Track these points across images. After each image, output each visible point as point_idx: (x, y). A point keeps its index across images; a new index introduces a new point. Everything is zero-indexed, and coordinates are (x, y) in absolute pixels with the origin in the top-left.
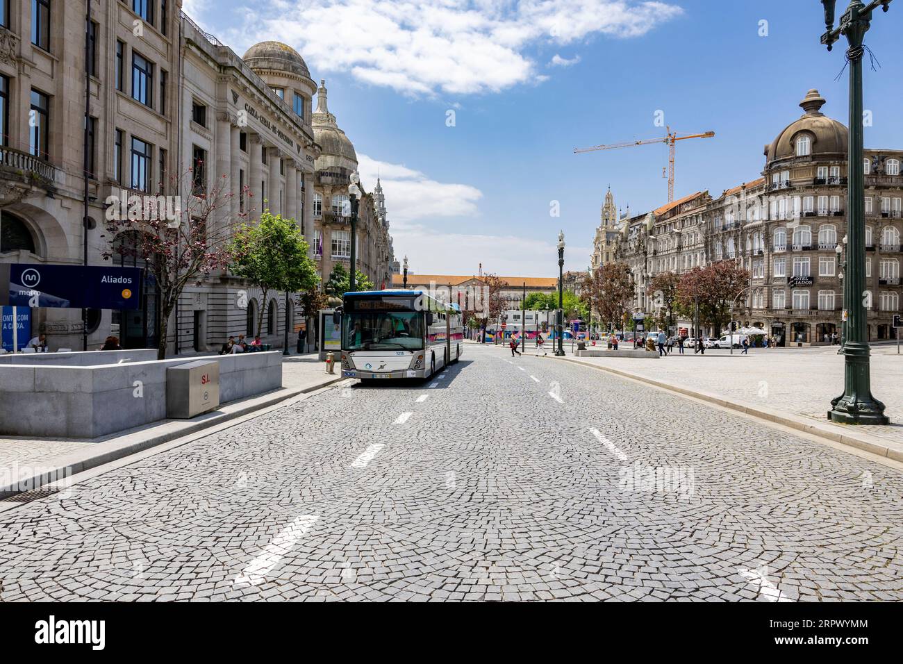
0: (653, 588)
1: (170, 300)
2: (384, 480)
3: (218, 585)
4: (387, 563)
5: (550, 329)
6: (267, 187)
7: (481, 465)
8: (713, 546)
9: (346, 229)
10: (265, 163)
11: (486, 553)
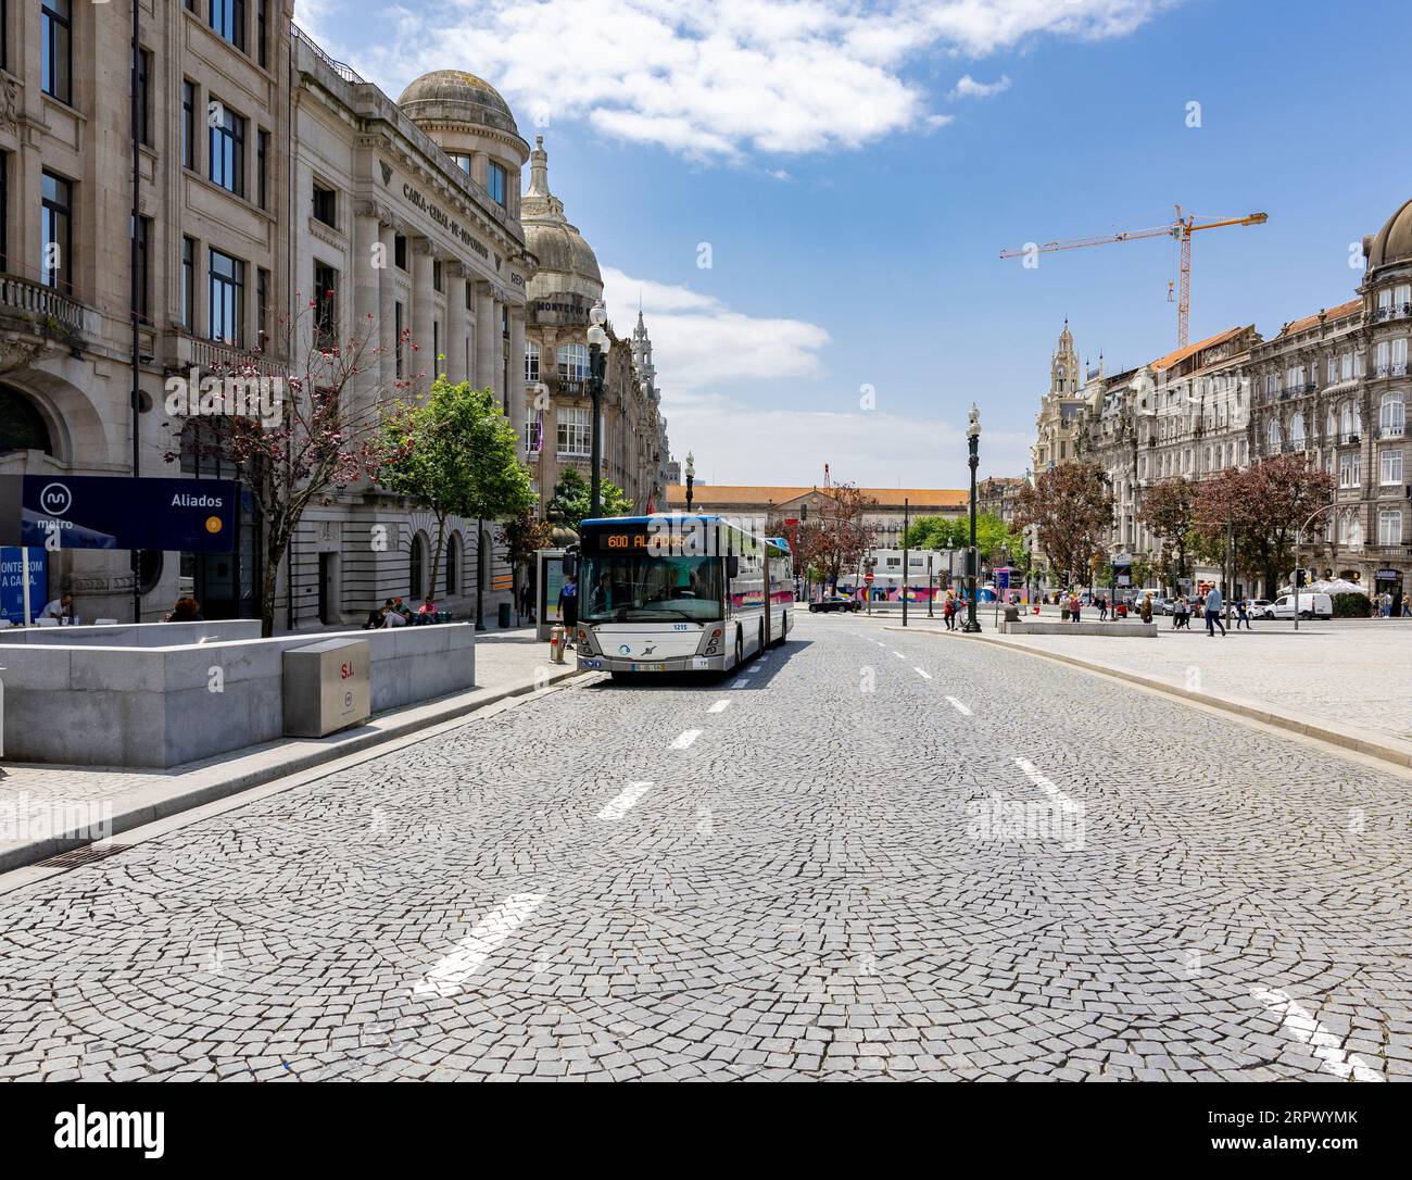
0: (1101, 1014)
1: (280, 533)
2: (652, 840)
3: (387, 995)
4: (658, 968)
5: (955, 583)
6: (443, 332)
7: (819, 817)
8: (1213, 951)
9: (583, 404)
10: (439, 290)
11: (822, 956)
